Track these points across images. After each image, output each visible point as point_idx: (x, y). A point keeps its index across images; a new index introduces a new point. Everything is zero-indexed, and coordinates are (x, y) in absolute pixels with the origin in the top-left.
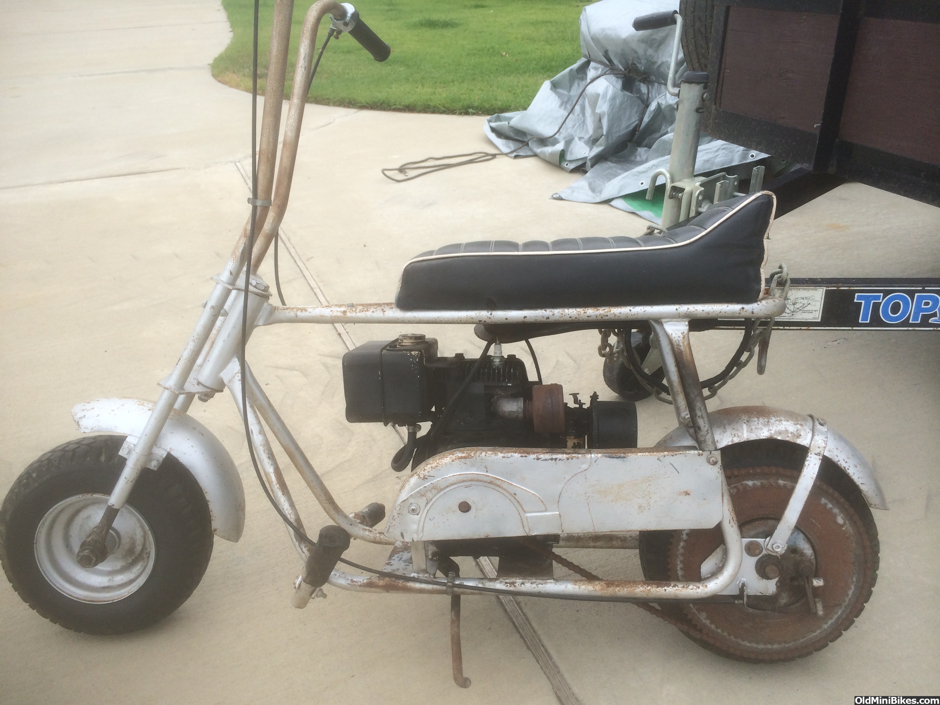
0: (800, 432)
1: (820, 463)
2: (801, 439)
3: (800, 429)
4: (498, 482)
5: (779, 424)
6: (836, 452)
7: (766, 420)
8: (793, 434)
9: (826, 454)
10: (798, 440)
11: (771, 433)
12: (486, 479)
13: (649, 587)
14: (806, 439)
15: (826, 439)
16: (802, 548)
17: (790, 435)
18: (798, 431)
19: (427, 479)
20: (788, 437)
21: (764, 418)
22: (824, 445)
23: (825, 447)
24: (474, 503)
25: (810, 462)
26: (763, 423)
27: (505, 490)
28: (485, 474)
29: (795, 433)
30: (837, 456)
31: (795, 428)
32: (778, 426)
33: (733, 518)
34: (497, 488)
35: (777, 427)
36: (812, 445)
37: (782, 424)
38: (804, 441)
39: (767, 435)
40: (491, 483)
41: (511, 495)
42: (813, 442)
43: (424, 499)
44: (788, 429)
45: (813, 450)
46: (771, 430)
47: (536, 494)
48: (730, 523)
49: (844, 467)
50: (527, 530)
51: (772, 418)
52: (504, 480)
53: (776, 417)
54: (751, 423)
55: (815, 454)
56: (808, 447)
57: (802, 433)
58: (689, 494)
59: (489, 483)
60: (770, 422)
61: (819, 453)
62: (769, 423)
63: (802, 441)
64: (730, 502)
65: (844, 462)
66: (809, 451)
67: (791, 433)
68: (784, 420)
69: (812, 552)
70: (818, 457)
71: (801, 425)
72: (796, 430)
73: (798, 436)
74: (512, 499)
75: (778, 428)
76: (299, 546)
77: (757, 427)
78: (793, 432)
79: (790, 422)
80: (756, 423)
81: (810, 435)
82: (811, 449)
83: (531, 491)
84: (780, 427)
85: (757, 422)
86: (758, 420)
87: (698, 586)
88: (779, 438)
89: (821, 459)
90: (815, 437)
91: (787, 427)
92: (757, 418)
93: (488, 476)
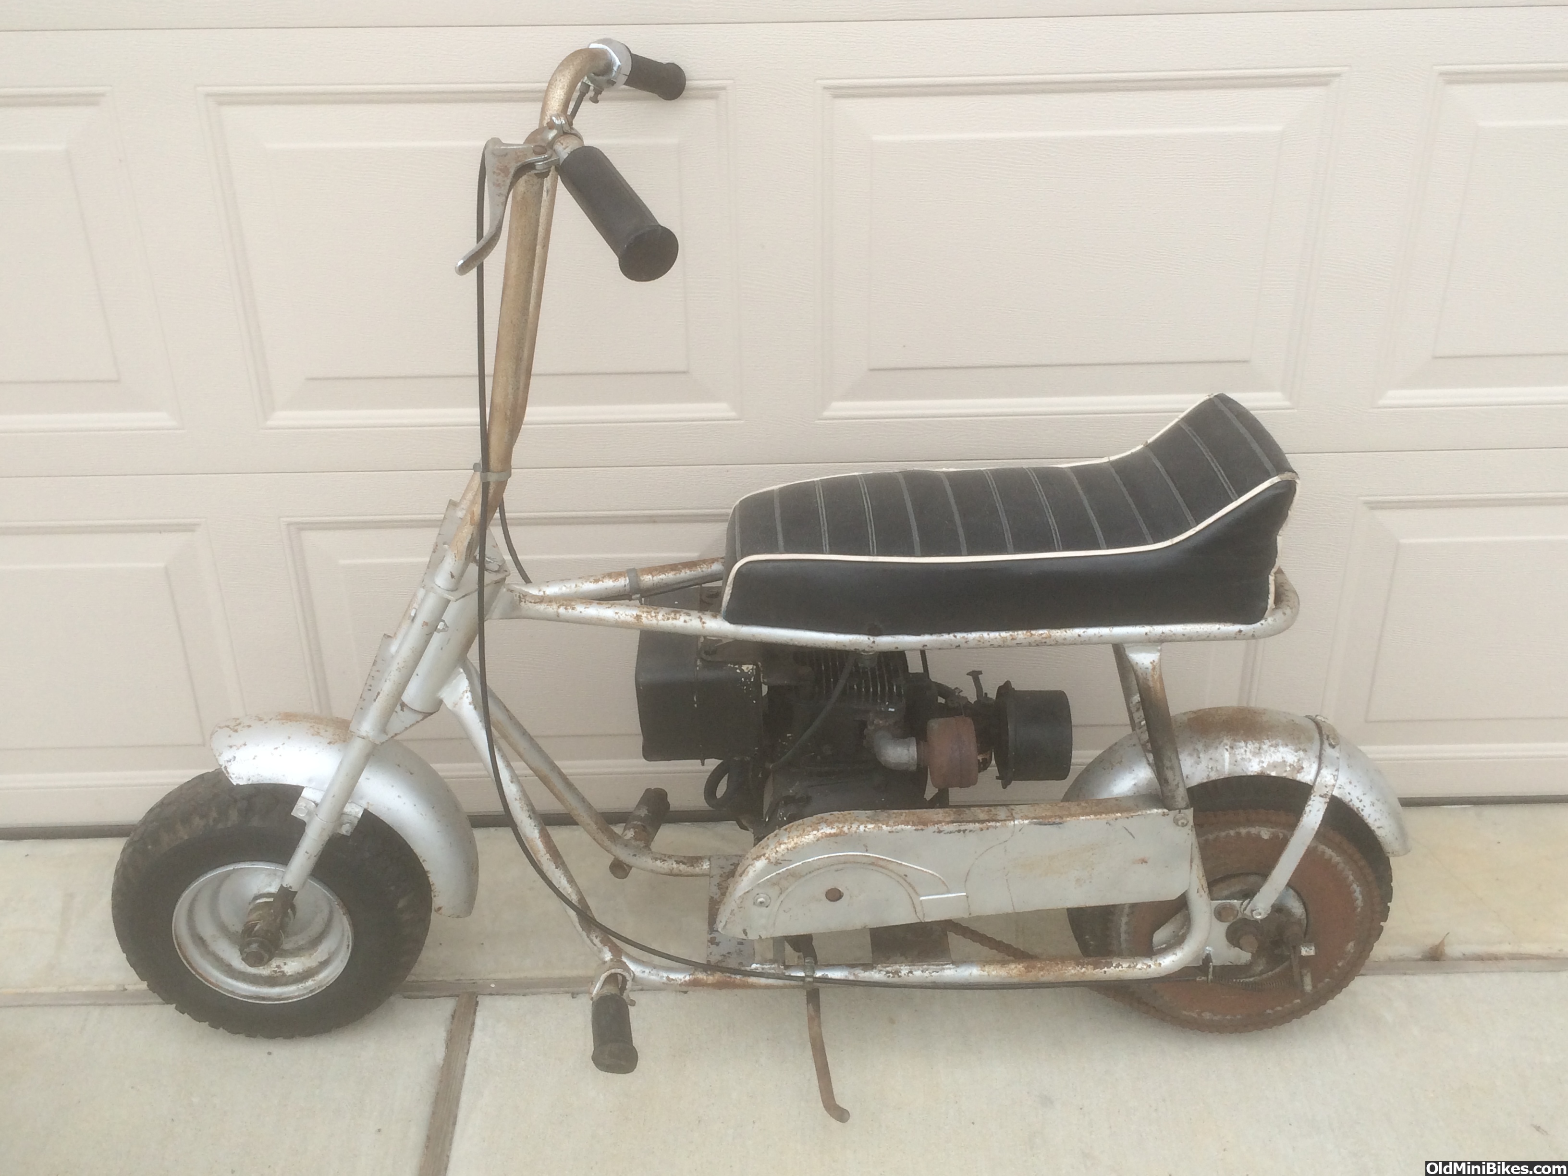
0: (1302, 763)
1: (1325, 808)
2: (1302, 774)
3: (1303, 759)
4: (881, 863)
5: (1274, 752)
6: (1348, 788)
7: (1257, 745)
8: (1292, 767)
9: (1336, 793)
10: (1298, 775)
11: (1262, 767)
12: (865, 860)
13: (1084, 969)
14: (1309, 773)
15: (1336, 773)
16: (1290, 907)
17: (1288, 769)
18: (1300, 762)
19: (780, 863)
20: (1286, 771)
21: (1254, 741)
22: (1333, 782)
23: (1334, 786)
24: (848, 889)
25: (1312, 806)
26: (1253, 750)
27: (891, 871)
28: (864, 854)
29: (1295, 765)
30: (1349, 794)
31: (1296, 756)
32: (1273, 754)
33: (1202, 886)
34: (881, 869)
35: (1271, 756)
36: (1317, 783)
37: (1279, 751)
38: (1306, 776)
39: (1256, 770)
40: (873, 864)
41: (900, 876)
42: (1319, 779)
43: (777, 888)
44: (1286, 760)
45: (1317, 790)
46: (1263, 762)
47: (935, 874)
48: (1198, 892)
49: (1358, 808)
50: (920, 915)
51: (1265, 741)
52: (890, 859)
53: (1270, 739)
54: (1235, 750)
55: (1321, 796)
56: (1312, 784)
57: (1305, 765)
58: (1146, 862)
59: (870, 864)
60: (1263, 749)
61: (1326, 794)
62: (1261, 751)
63: (1303, 777)
64: (1201, 868)
65: (1358, 801)
66: (1312, 791)
67: (1290, 765)
68: (1282, 745)
69: (1304, 910)
70: (1323, 800)
71: (1305, 751)
72: (1296, 761)
73: (1299, 770)
74: (902, 881)
75: (1273, 758)
76: (588, 937)
77: (1244, 756)
78: (1292, 763)
79: (1290, 747)
80: (1242, 751)
81: (1315, 767)
82: (1315, 789)
83: (927, 871)
84: (1276, 757)
85: (1245, 748)
86: (1246, 747)
87: (1149, 964)
88: (1273, 774)
89: (1327, 802)
90: (1322, 771)
91: (1284, 756)
92: (1245, 742)
93: (869, 856)
